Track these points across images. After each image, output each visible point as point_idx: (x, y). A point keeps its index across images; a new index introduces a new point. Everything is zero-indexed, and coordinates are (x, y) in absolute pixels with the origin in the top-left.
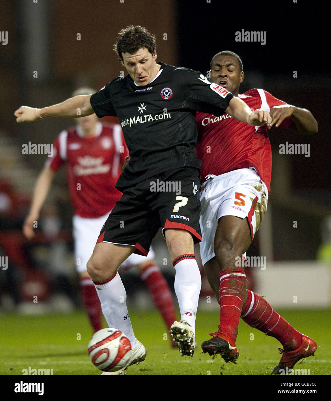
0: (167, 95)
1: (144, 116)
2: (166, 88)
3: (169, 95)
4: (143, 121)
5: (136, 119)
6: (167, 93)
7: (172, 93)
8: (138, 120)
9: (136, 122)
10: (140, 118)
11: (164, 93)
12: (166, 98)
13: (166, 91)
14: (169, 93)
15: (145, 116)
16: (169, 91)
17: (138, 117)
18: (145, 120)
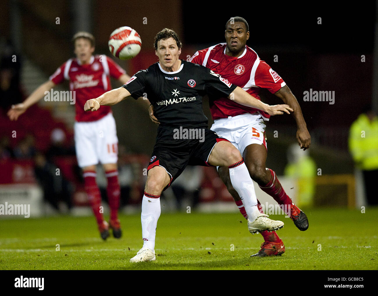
0: (192, 85)
1: (179, 99)
2: (191, 80)
3: (194, 84)
4: (178, 101)
5: (172, 101)
6: (192, 83)
7: (195, 83)
8: (174, 102)
9: (172, 103)
10: (176, 100)
11: (190, 83)
12: (192, 87)
13: (191, 82)
14: (193, 83)
15: (181, 99)
16: (193, 82)
17: (174, 100)
18: (180, 101)
